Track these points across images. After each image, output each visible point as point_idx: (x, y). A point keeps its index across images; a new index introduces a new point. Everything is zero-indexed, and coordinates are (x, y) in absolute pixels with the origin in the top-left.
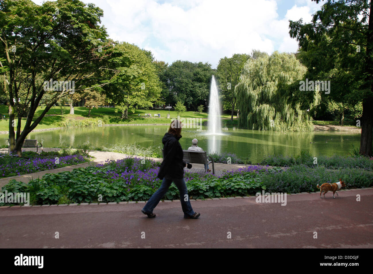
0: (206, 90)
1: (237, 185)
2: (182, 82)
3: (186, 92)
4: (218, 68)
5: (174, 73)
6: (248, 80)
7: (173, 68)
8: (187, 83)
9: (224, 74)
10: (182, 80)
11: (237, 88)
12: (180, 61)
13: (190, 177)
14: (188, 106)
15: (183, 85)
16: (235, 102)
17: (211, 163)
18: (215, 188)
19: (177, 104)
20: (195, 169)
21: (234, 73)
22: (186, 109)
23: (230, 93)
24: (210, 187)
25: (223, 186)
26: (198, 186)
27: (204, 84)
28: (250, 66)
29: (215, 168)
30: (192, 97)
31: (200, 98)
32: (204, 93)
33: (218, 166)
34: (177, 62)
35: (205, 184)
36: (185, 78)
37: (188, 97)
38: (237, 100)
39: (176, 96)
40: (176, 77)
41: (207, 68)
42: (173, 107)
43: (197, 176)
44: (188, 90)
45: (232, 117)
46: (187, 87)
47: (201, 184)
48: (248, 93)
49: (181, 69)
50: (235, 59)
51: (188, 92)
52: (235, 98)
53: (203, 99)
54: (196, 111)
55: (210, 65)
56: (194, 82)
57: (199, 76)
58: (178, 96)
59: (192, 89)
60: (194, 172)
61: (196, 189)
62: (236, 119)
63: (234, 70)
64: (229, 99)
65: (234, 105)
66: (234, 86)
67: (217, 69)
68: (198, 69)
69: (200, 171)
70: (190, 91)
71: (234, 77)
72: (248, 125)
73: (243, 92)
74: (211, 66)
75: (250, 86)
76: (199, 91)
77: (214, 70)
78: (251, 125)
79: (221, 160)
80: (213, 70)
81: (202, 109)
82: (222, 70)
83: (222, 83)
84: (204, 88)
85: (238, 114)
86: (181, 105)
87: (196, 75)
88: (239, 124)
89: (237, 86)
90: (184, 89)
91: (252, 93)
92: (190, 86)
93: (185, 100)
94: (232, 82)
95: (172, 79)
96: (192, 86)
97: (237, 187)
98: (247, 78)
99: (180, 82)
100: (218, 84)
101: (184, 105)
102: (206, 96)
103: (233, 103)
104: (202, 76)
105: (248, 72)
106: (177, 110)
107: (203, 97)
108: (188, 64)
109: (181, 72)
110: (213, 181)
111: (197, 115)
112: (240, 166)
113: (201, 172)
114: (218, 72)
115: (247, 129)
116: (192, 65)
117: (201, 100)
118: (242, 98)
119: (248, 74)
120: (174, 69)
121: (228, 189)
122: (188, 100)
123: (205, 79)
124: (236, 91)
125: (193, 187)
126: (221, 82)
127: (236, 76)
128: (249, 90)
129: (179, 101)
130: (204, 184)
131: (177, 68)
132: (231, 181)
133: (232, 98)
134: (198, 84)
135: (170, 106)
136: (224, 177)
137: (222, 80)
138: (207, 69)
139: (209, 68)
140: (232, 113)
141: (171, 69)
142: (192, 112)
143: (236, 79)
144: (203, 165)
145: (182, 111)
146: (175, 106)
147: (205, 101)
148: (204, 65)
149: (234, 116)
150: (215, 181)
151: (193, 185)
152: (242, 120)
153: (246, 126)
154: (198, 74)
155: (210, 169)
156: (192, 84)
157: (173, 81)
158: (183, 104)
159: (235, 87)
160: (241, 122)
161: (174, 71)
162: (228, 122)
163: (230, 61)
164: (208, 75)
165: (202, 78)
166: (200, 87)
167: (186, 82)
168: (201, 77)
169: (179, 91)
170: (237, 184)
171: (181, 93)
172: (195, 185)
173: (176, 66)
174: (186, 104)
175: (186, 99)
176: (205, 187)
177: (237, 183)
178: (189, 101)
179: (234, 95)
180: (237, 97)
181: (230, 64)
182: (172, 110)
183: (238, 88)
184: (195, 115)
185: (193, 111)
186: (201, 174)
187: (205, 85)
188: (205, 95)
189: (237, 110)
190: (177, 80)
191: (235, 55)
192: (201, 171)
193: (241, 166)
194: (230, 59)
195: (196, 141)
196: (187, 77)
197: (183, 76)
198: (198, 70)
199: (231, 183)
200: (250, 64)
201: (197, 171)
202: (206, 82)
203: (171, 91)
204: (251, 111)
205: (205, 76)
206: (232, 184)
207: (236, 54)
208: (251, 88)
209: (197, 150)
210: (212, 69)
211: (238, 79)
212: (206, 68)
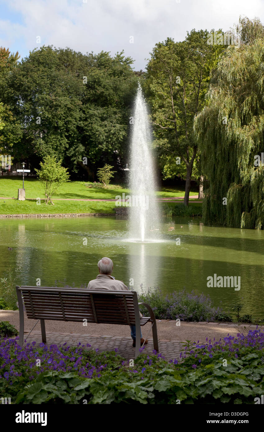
0: (118, 126)
1: (230, 385)
2: (57, 106)
3: (68, 131)
4: (149, 68)
5: (35, 81)
6: (228, 99)
7: (32, 67)
8: (69, 108)
9: (165, 84)
10: (56, 100)
11: (198, 121)
12: (49, 48)
13: (97, 364)
14: (72, 169)
15: (60, 112)
16: (195, 157)
17: (149, 321)
18: (171, 396)
19: (43, 162)
20: (104, 338)
21: (192, 81)
22: (68, 177)
23: (180, 133)
24: (155, 392)
25: (189, 386)
26: (124, 390)
27: (115, 110)
28: (235, 64)
29: (159, 334)
30: (83, 145)
31: (104, 147)
32: (113, 134)
33: (165, 329)
34: (42, 51)
35: (143, 385)
36: (64, 95)
37: (71, 145)
38: (199, 152)
39: (42, 142)
40: (41, 92)
41: (120, 68)
42: (33, 172)
43: (113, 360)
44: (72, 127)
45: (187, 196)
46: (69, 119)
47: (133, 385)
48: (229, 132)
49: (53, 70)
50: (194, 44)
51: (73, 131)
52: (195, 148)
53: (112, 150)
54: (92, 181)
55: (128, 61)
56: (88, 105)
57: (100, 90)
58: (46, 143)
59: (82, 124)
60: (103, 346)
61: (120, 399)
62: (196, 200)
63: (192, 74)
64: (178, 149)
65: (192, 164)
66: (192, 117)
67: (146, 71)
68: (98, 71)
69: (117, 343)
70: (78, 127)
71: (191, 92)
72: (228, 214)
73: (214, 130)
74: (131, 62)
75: (234, 115)
76: (100, 129)
77: (140, 74)
78: (236, 216)
79: (171, 312)
80: (136, 73)
81: (110, 174)
82: (161, 75)
83: (160, 107)
84: (115, 121)
85: (201, 189)
86: (54, 165)
87: (94, 88)
88: (204, 213)
89: (199, 115)
90: (61, 123)
91: (238, 133)
92: (78, 114)
93: (65, 152)
94: (186, 104)
95: (29, 98)
96: (83, 115)
97: (229, 391)
98: (225, 95)
99: (52, 106)
100: (152, 110)
101: (63, 165)
102: (120, 143)
103: (188, 160)
104: (107, 89)
105: (229, 77)
106: (45, 179)
107: (112, 145)
108: (70, 56)
109: (53, 80)
110: (161, 375)
111: (96, 192)
112: (222, 327)
113: (122, 348)
114: (149, 80)
115: (226, 226)
116: (81, 60)
117: (106, 153)
118: (213, 147)
119: (228, 83)
120: (36, 69)
121: (203, 396)
122: (71, 152)
123: (116, 98)
124: (198, 130)
125: (111, 394)
126: (157, 107)
127: (197, 89)
128: (231, 127)
129: (49, 154)
130: (139, 383)
131: (41, 68)
132: (211, 373)
133: (186, 147)
134: (96, 111)
135: (26, 168)
136: (187, 361)
137: (160, 101)
138: (121, 72)
139: (125, 69)
140: (187, 185)
141: (26, 68)
142: (82, 183)
143: (197, 96)
144: (127, 329)
145: (57, 180)
146: (40, 168)
147: (115, 156)
148: (114, 62)
149: (191, 193)
150: (165, 373)
151: (109, 389)
152: (212, 203)
153: (224, 219)
154: (99, 83)
155: (145, 339)
156: (84, 112)
157: (33, 104)
158: (59, 163)
159: (196, 118)
160: (212, 207)
161: (35, 75)
162: (176, 207)
163: (181, 51)
164: (125, 86)
165: (109, 95)
166: (103, 119)
167: (66, 106)
168: (106, 93)
169: (48, 128)
170: (228, 382)
171: (54, 134)
172: (116, 390)
173: (39, 63)
174: (67, 163)
175: (67, 149)
176: (143, 395)
177: (226, 378)
178: (74, 155)
179: (191, 139)
180: (199, 145)
181: (182, 59)
182: (32, 177)
183: (203, 120)
184: (91, 191)
185: (86, 180)
186: (121, 352)
187: (115, 113)
188: (117, 139)
189: (199, 178)
190: (43, 99)
191: (194, 33)
192: (121, 343)
193: (224, 327)
194: (181, 45)
195: (109, 263)
196: (69, 93)
197: (59, 90)
198: (98, 73)
199: (210, 382)
200: (233, 59)
201: (112, 343)
202: (117, 106)
203: (29, 128)
204: (236, 180)
205: (116, 89)
206: (216, 383)
207: (197, 31)
208: (236, 121)
209: (113, 287)
210: (134, 70)
211: (203, 96)
212: (118, 68)
